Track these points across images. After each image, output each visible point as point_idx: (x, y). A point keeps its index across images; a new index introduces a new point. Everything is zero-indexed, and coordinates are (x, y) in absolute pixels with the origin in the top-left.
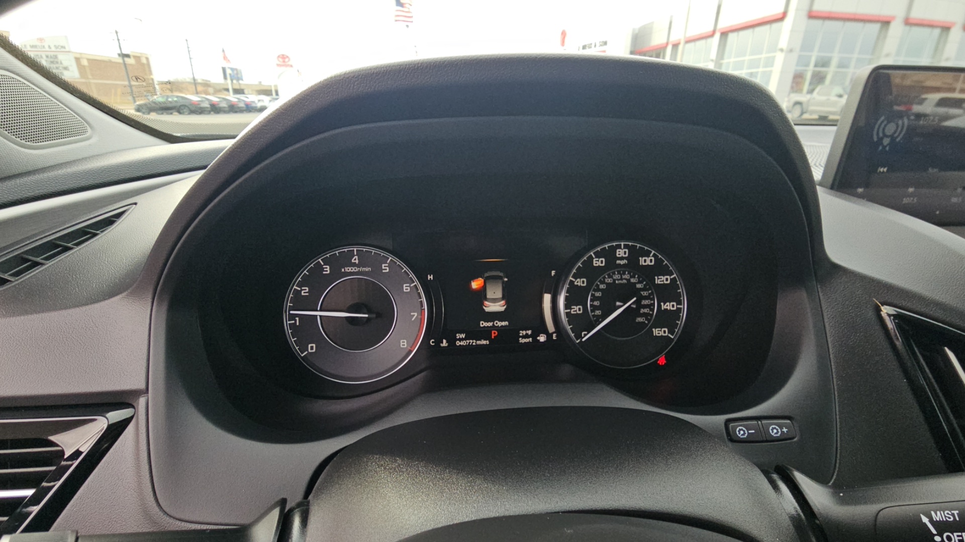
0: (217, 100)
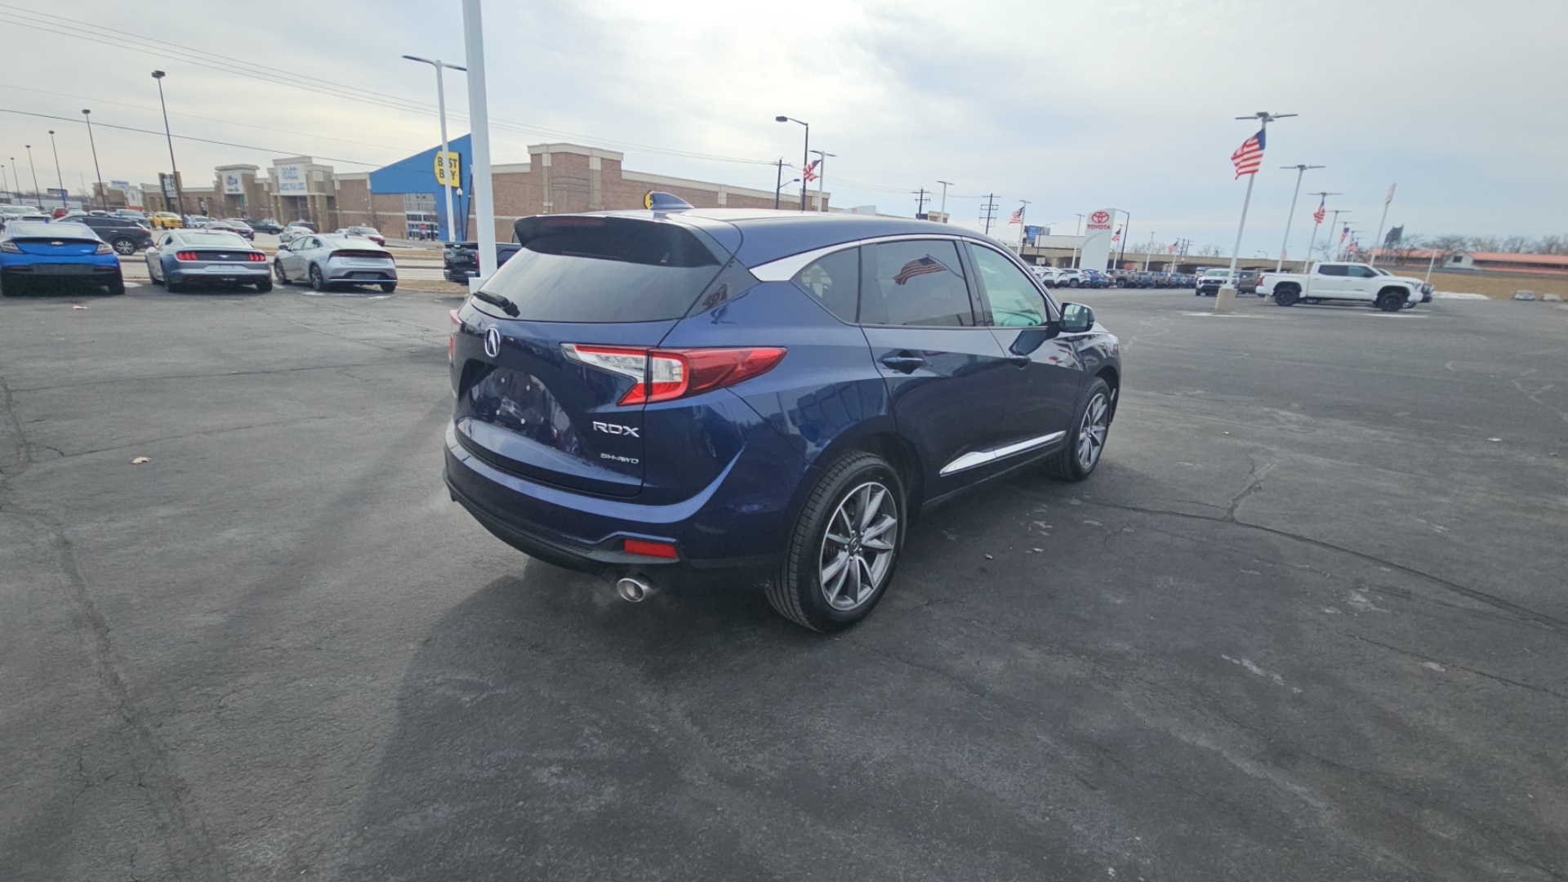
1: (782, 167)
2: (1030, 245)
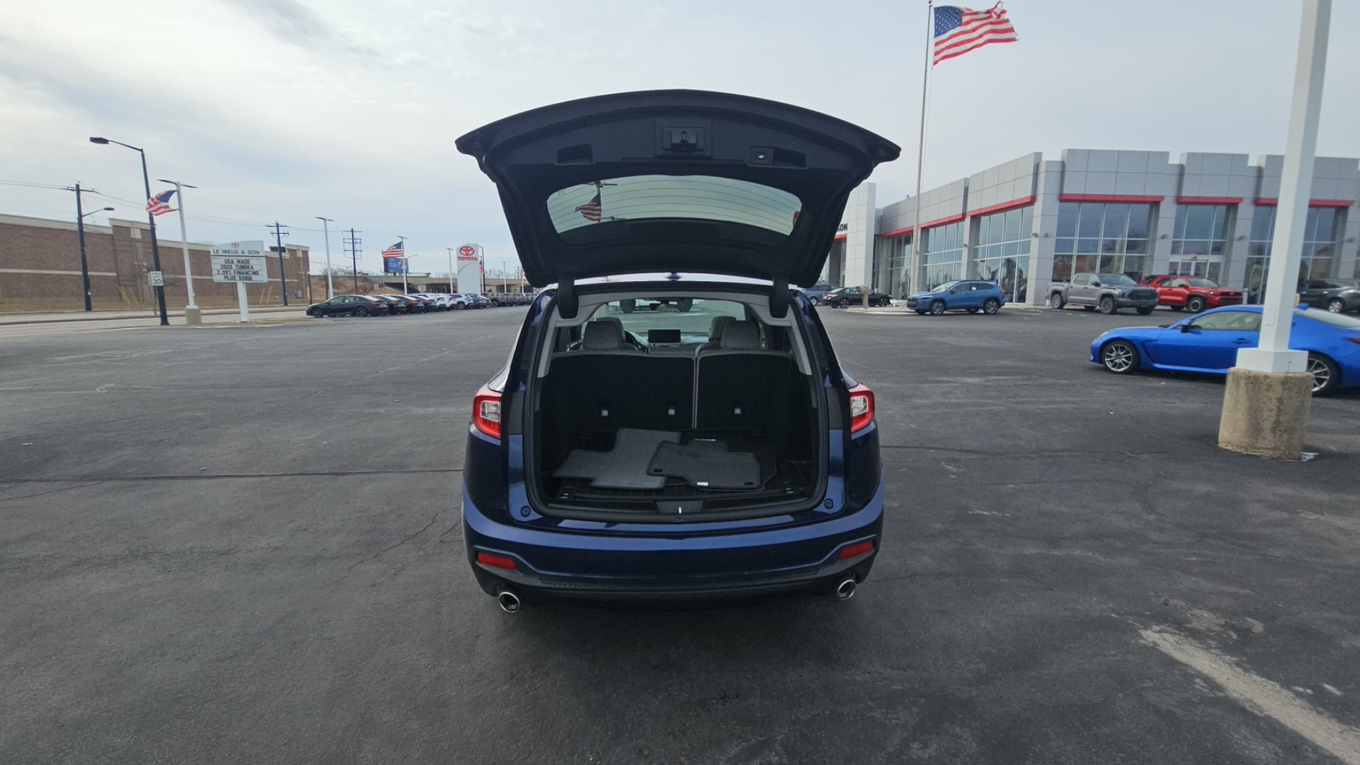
0: (414, 299)
1: (81, 192)
2: (393, 274)
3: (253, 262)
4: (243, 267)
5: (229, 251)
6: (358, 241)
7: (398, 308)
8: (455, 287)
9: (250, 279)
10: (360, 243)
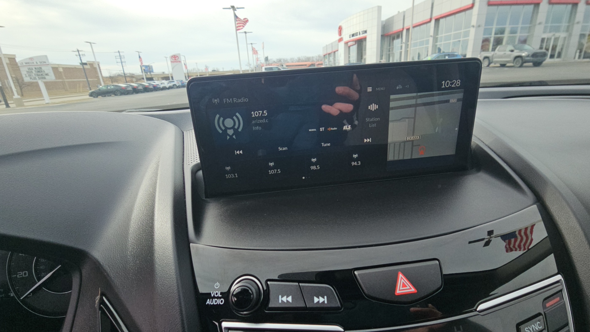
3: (44, 68)
4: (39, 72)
5: (28, 63)
6: (123, 57)
7: (138, 89)
8: (172, 77)
9: (45, 78)
10: (124, 58)
